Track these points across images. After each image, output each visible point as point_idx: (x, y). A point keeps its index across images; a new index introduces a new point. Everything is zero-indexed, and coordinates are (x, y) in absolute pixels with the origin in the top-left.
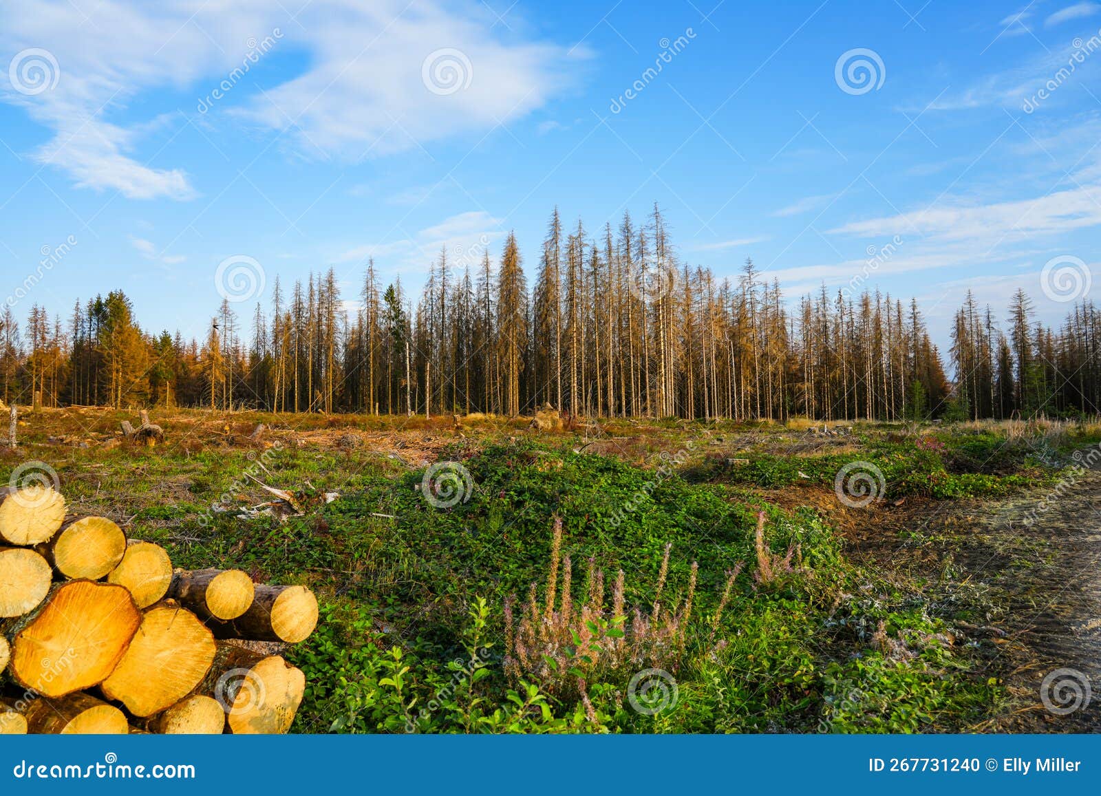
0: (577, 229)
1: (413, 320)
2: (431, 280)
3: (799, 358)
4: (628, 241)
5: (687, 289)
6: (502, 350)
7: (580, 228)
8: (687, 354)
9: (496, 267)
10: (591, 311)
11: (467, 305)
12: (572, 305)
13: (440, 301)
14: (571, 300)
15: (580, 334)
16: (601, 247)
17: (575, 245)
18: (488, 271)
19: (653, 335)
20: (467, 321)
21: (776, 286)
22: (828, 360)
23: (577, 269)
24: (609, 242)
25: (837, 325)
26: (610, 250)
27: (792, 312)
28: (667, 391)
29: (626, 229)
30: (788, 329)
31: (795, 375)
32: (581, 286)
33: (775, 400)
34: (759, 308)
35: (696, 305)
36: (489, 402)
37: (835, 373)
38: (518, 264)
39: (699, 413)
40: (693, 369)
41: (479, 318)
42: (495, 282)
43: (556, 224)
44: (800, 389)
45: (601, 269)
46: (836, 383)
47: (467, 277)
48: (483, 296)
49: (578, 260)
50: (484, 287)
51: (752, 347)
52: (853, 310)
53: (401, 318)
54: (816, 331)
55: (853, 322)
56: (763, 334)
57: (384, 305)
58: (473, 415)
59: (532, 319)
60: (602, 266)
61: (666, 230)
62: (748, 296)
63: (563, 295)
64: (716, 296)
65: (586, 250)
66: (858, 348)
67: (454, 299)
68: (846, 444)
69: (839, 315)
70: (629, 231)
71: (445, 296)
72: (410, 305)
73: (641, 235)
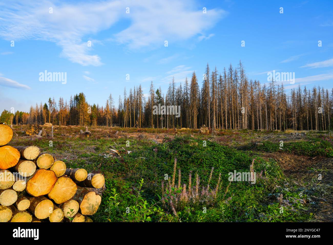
0: (214, 70)
1: (165, 100)
2: (170, 87)
3: (291, 110)
4: (231, 73)
5: (252, 88)
6: (192, 108)
7: (216, 69)
8: (252, 109)
9: (190, 83)
10: (220, 96)
11: (181, 95)
12: (213, 94)
13: (172, 93)
14: (213, 92)
15: (216, 103)
16: (223, 75)
17: (214, 75)
18: (187, 84)
19: (240, 103)
20: (181, 99)
21: (282, 86)
22: (301, 110)
23: (215, 82)
24: (225, 73)
25: (304, 98)
26: (225, 76)
27: (288, 94)
28: (245, 121)
29: (231, 69)
30: (287, 100)
31: (290, 115)
32: (216, 88)
33: (282, 124)
34: (276, 93)
35: (255, 93)
36: (188, 125)
37: (304, 114)
38: (196, 81)
39: (256, 128)
40: (254, 114)
41: (185, 98)
42: (189, 87)
43: (208, 69)
44: (291, 120)
45: (223, 82)
46: (304, 118)
47: (181, 86)
48: (186, 91)
49: (215, 79)
50: (186, 89)
51: (274, 106)
52: (310, 93)
53: (161, 99)
54: (297, 101)
55: (310, 97)
56: (278, 102)
57: (156, 95)
58: (183, 129)
59: (201, 98)
60: (223, 81)
61: (244, 69)
62: (272, 89)
63: (210, 91)
64: (262, 89)
65: (218, 77)
66: (312, 106)
67: (177, 93)
68: (301, 139)
69: (305, 95)
70: (231, 70)
71: (174, 92)
72: (163, 95)
73: (236, 71)
